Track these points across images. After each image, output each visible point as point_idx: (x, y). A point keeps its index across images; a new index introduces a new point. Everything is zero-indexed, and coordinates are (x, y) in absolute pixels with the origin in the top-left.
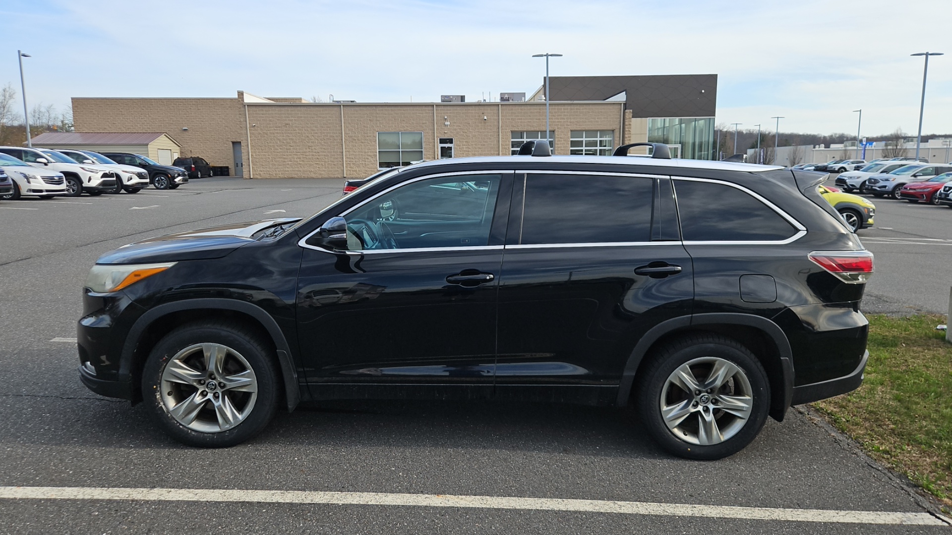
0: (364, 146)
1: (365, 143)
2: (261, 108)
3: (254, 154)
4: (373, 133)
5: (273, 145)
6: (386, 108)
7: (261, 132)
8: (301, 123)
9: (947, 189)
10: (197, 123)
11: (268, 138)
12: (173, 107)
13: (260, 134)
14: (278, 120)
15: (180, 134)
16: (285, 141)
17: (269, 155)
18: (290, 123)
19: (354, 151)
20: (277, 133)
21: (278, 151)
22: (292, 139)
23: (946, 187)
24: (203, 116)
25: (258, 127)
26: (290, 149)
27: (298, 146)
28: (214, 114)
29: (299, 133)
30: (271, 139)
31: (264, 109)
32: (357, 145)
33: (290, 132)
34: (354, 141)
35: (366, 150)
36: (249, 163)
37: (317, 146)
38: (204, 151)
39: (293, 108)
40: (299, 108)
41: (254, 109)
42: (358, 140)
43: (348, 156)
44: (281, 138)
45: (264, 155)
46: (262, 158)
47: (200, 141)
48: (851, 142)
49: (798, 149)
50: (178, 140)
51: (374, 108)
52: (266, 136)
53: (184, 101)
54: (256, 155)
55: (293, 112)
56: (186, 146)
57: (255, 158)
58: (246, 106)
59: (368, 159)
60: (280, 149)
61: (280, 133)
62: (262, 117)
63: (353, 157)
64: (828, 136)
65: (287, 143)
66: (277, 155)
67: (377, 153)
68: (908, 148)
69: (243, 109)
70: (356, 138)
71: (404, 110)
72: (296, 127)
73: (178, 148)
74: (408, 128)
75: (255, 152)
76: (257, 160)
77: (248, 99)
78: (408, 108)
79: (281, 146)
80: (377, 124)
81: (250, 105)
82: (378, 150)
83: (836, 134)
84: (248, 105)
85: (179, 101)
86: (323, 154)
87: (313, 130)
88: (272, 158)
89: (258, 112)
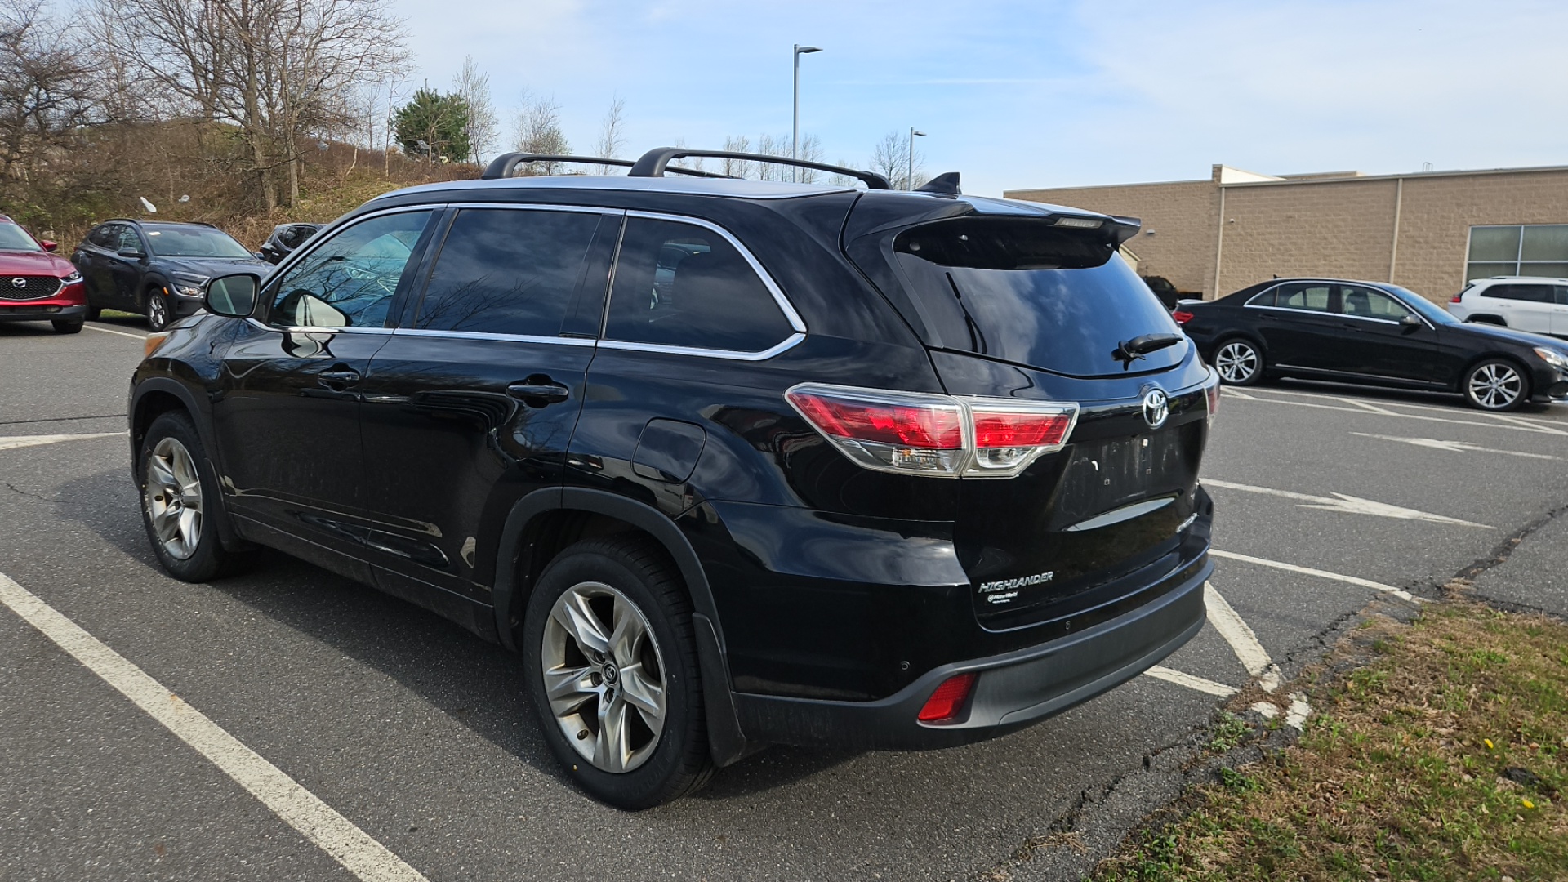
0: (1437, 254)
1: (1440, 248)
2: (1248, 191)
3: (1225, 270)
4: (1461, 228)
5: (1260, 255)
6: (1498, 180)
7: (1242, 233)
8: (1318, 214)
10: (1169, 223)
11: (1252, 242)
12: (1137, 198)
13: (1240, 235)
14: (1275, 210)
15: (1141, 241)
16: (1281, 247)
17: (1250, 272)
18: (1296, 215)
19: (1414, 265)
20: (1271, 233)
21: (1267, 264)
22: (1294, 243)
24: (1180, 211)
25: (1238, 224)
26: (1289, 261)
27: (1304, 255)
28: (1198, 207)
29: (1310, 232)
30: (1258, 245)
31: (1253, 192)
32: (1421, 252)
33: (1292, 230)
34: (1417, 245)
35: (1441, 263)
36: (1214, 284)
37: (1342, 254)
38: (1175, 268)
39: (1305, 189)
40: (1316, 189)
41: (1236, 193)
42: (1427, 242)
43: (1401, 274)
44: (1276, 242)
45: (1241, 271)
46: (1237, 277)
47: (1170, 250)
50: (1137, 250)
51: (1471, 180)
52: (1249, 238)
53: (1155, 187)
54: (1228, 272)
55: (1304, 196)
56: (1148, 259)
57: (1225, 276)
58: (1224, 189)
59: (1442, 278)
60: (1272, 260)
61: (1275, 233)
62: (1249, 207)
63: (1411, 276)
65: (1287, 250)
66: (1264, 271)
67: (1462, 266)
69: (1217, 194)
70: (1421, 240)
71: (1537, 182)
72: (1306, 221)
73: (1135, 262)
74: (1543, 218)
75: (1227, 267)
76: (1229, 280)
77: (1228, 178)
78: (1549, 178)
79: (1274, 255)
80: (1472, 211)
81: (1231, 188)
82: (1466, 262)
84: (1226, 188)
85: (1148, 188)
86: (1351, 269)
87: (1337, 226)
88: (1254, 275)
89: (1242, 198)
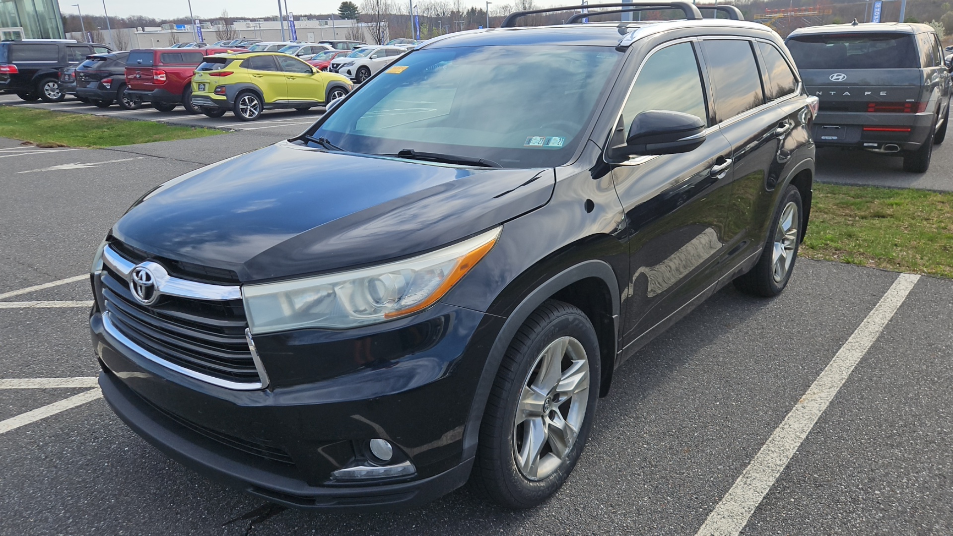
9: (335, 66)
23: (333, 64)
48: (169, 24)
49: (121, 33)
64: (128, 19)
68: (237, 29)
83: (134, 17)
